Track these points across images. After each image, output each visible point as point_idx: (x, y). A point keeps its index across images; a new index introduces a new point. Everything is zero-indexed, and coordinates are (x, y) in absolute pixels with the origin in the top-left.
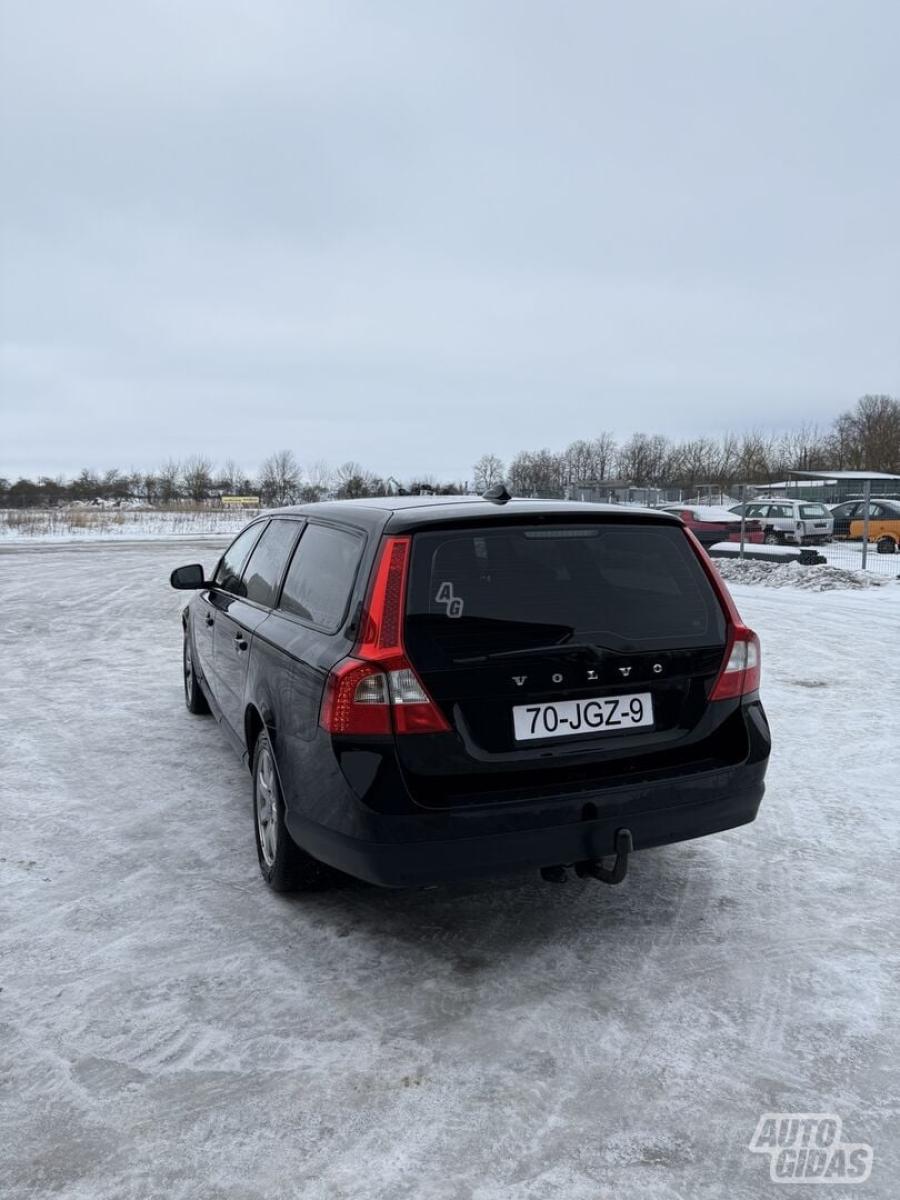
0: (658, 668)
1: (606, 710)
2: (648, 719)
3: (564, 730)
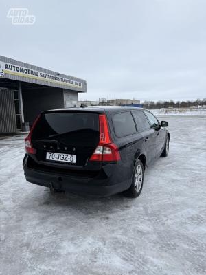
0: (74, 149)
1: (65, 157)
2: (74, 161)
3: (55, 159)
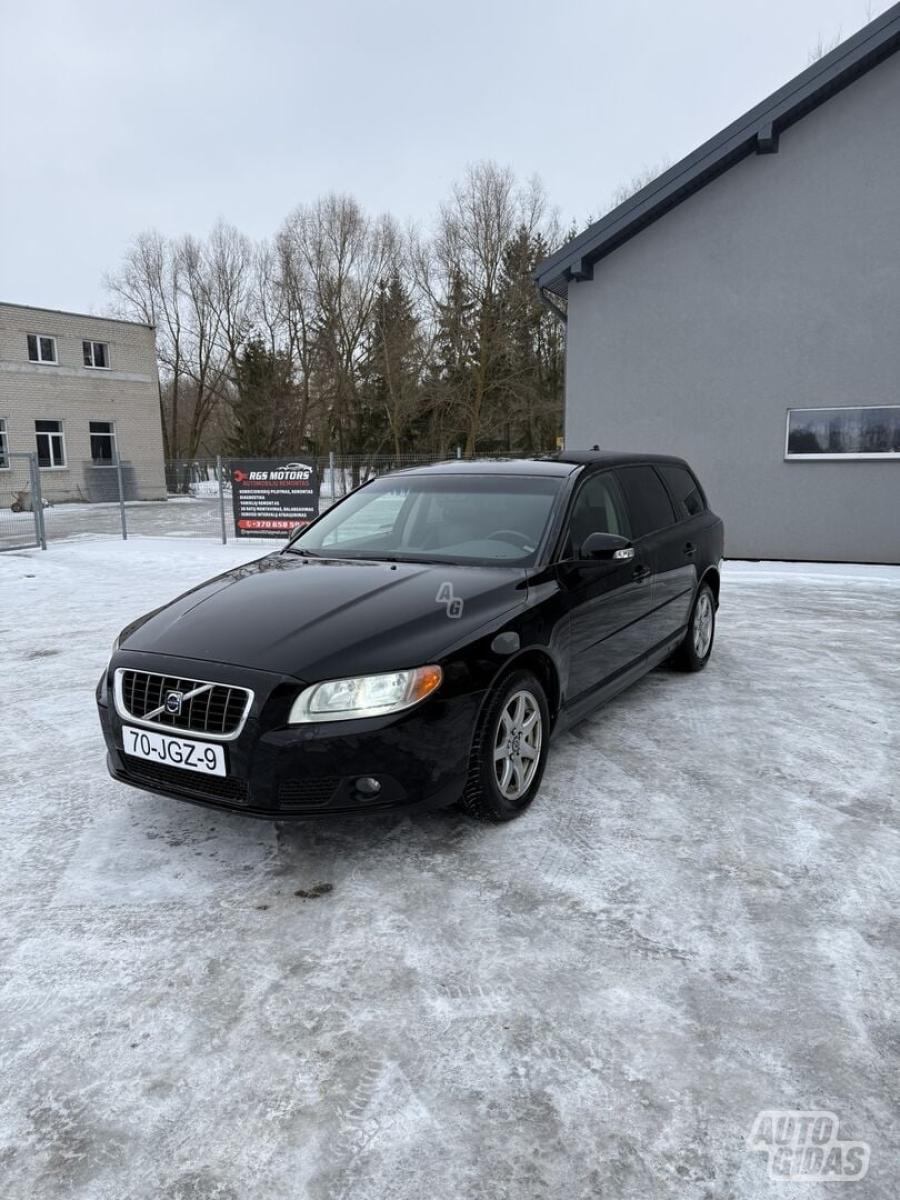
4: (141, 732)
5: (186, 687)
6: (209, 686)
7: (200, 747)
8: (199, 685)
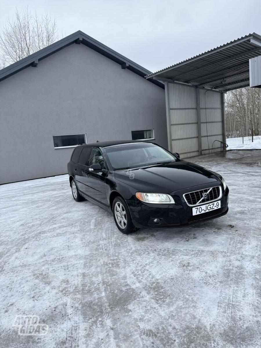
4: (199, 207)
5: (206, 191)
6: (211, 189)
7: (215, 203)
8: (209, 189)
